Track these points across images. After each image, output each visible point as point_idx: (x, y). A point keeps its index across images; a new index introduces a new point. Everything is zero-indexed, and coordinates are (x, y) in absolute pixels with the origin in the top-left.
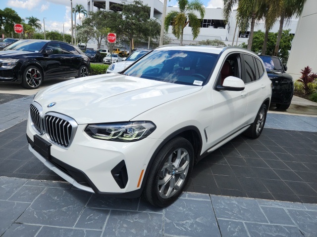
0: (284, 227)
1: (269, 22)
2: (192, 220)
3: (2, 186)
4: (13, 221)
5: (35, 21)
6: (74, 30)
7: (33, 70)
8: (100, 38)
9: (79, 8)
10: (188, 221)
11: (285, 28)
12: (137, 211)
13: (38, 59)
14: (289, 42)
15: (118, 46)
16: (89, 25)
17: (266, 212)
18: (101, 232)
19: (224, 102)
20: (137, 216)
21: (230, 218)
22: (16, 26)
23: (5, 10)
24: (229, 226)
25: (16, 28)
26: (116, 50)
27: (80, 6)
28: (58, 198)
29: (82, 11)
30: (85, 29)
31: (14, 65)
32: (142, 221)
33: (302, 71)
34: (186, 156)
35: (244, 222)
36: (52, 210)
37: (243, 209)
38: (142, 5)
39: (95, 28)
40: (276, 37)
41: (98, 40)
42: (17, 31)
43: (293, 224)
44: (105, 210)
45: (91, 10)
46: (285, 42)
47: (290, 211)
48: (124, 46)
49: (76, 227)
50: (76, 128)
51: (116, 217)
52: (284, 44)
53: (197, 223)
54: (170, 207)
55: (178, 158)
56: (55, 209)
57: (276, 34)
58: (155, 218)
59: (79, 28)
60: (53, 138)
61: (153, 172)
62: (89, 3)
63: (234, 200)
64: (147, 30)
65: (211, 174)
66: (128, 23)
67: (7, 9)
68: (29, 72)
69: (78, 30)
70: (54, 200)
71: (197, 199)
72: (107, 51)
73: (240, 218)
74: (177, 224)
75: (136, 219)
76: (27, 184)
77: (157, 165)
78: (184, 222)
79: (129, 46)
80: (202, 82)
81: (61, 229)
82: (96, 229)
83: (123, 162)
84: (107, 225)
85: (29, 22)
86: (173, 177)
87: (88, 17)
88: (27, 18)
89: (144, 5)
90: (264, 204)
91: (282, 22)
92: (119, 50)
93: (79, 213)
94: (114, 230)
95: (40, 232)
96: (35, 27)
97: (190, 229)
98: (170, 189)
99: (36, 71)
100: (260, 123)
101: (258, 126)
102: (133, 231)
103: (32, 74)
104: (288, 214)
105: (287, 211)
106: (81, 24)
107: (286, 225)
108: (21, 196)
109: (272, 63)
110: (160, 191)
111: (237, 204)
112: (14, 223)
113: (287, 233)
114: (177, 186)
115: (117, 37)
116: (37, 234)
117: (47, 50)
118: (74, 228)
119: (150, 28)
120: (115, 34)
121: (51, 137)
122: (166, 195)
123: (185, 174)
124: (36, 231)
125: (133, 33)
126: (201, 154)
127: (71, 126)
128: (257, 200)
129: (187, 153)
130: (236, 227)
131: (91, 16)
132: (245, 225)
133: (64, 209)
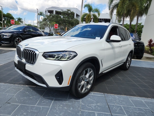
0: (143, 108)
1: (132, 18)
2: (95, 104)
3: (1, 87)
4: (6, 102)
5: (21, 20)
6: (39, 23)
7: (19, 39)
8: (50, 27)
9: (41, 13)
10: (93, 104)
11: (139, 22)
12: (68, 99)
13: (22, 34)
14: (142, 29)
15: (59, 31)
16: (46, 21)
17: (133, 102)
18: (49, 108)
19: (111, 48)
20: (67, 101)
21: (115, 104)
22: (12, 21)
23: (7, 14)
24: (114, 108)
25: (11, 22)
26: (58, 33)
27: (42, 12)
28: (28, 93)
29: (43, 15)
30: (44, 23)
31: (10, 36)
32: (70, 104)
33: (148, 41)
34: (92, 73)
35: (122, 106)
36: (25, 98)
37: (121, 100)
38: (71, 12)
39: (48, 23)
40: (135, 27)
41: (50, 28)
42: (12, 23)
43: (147, 108)
44: (51, 98)
45: (47, 14)
46: (139, 29)
47: (145, 102)
48: (62, 31)
49: (37, 105)
50: (38, 54)
51: (57, 102)
52: (139, 30)
53: (97, 105)
54: (84, 98)
55: (88, 73)
56: (27, 97)
57: (135, 25)
58: (76, 103)
59: (41, 22)
60: (27, 61)
61: (76, 78)
62: (46, 11)
63: (116, 96)
64: (73, 23)
65: (104, 84)
66: (64, 20)
67: (8, 14)
68: (17, 40)
69: (40, 23)
70: (26, 93)
71: (98, 95)
72: (54, 33)
73: (120, 104)
74: (88, 106)
75: (67, 103)
76: (13, 86)
77: (77, 75)
78: (91, 105)
79: (64, 31)
80: (100, 38)
81: (30, 106)
82: (47, 106)
83: (61, 71)
84: (52, 105)
85: (18, 20)
86: (86, 83)
87: (45, 17)
88: (17, 18)
89: (71, 11)
90: (132, 98)
91: (138, 19)
92: (59, 33)
93: (39, 99)
94: (56, 107)
95: (19, 107)
96: (20, 22)
97: (94, 108)
98: (84, 89)
99: (20, 39)
100: (129, 63)
101: (128, 64)
102: (65, 108)
103: (18, 41)
104: (145, 103)
105: (144, 102)
106: (42, 21)
107: (144, 108)
108: (10, 91)
109: (134, 36)
110: (79, 89)
111: (118, 98)
112: (6, 103)
113: (145, 111)
114: (88, 88)
115: (59, 26)
116: (17, 108)
117: (26, 30)
118: (36, 106)
119: (74, 22)
120: (58, 25)
121: (26, 61)
122: (82, 92)
123: (91, 82)
124: (17, 107)
125: (66, 25)
126: (99, 73)
127: (36, 53)
128: (128, 96)
129: (93, 71)
130: (118, 108)
131: (47, 17)
132: (122, 107)
133: (31, 97)
